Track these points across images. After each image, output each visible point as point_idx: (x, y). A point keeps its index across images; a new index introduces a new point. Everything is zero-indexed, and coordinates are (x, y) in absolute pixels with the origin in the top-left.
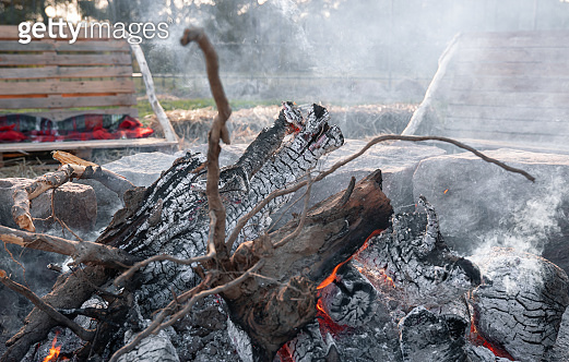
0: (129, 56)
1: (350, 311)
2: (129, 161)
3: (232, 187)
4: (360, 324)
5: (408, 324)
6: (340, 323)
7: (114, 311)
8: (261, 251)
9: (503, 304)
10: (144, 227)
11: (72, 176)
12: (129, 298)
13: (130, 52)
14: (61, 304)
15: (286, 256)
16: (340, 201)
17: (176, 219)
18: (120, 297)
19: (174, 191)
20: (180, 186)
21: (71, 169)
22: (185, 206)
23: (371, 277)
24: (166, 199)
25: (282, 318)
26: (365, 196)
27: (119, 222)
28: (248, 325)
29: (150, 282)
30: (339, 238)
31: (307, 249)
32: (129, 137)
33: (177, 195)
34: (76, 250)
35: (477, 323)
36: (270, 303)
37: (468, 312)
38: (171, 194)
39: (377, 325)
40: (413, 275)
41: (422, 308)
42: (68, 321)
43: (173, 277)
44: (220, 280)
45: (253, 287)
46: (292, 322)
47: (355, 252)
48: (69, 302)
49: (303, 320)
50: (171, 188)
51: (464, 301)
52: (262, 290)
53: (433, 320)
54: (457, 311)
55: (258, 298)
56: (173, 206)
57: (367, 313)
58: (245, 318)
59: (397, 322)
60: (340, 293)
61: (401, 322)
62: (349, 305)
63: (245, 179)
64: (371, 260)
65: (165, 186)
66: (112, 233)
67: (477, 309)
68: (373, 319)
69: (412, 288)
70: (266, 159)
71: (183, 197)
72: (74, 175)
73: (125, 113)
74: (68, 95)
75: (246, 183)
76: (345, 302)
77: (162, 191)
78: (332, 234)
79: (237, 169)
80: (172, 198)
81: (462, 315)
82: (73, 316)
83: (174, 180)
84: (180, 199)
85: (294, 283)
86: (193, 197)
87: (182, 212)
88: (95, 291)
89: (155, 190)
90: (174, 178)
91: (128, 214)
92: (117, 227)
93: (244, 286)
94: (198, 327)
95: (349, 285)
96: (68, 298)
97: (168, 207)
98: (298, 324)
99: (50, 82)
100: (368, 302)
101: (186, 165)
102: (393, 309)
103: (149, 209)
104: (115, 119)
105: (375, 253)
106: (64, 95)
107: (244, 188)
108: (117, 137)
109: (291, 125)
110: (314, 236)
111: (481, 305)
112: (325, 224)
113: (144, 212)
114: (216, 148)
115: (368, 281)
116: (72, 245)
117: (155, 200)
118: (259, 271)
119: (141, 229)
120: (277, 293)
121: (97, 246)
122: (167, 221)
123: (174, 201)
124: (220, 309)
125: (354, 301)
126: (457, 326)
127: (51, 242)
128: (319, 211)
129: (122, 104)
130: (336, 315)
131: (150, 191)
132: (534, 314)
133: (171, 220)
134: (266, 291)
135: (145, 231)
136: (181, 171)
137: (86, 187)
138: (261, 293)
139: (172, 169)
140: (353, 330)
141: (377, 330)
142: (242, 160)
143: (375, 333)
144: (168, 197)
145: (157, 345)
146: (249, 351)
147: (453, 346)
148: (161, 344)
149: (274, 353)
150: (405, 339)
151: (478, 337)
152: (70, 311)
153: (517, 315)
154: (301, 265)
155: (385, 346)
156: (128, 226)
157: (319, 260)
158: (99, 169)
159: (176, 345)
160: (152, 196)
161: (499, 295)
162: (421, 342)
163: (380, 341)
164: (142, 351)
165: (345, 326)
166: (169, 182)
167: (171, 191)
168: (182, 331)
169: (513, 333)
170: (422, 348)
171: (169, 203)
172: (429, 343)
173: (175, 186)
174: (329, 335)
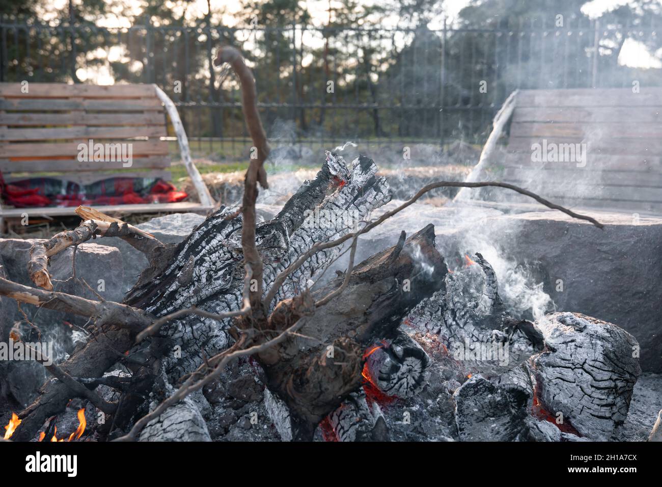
0: (162, 116)
1: (400, 379)
2: (159, 222)
3: (271, 244)
4: (411, 395)
5: (463, 394)
6: (389, 393)
7: (139, 380)
8: (302, 308)
9: (569, 374)
10: (174, 287)
11: (94, 233)
12: (156, 366)
13: (164, 111)
14: (81, 372)
15: (329, 317)
16: (389, 258)
17: (209, 278)
18: (145, 365)
19: (207, 248)
20: (214, 242)
21: (95, 225)
22: (219, 264)
23: (423, 344)
24: (198, 257)
25: (325, 386)
27: (147, 281)
28: (287, 394)
30: (388, 299)
31: (353, 310)
32: (161, 201)
33: (210, 253)
34: (97, 311)
35: (540, 395)
36: (312, 368)
37: (530, 383)
38: (204, 251)
39: (430, 396)
41: (480, 376)
42: (89, 393)
43: (205, 344)
44: (256, 341)
45: (292, 351)
46: (334, 389)
47: (405, 314)
48: (89, 370)
49: (348, 387)
50: (204, 244)
52: (302, 355)
53: (492, 390)
54: (518, 380)
55: (298, 363)
56: (206, 265)
57: (419, 381)
58: (283, 386)
59: (452, 393)
60: (388, 359)
61: (456, 393)
62: (399, 374)
63: (285, 235)
64: (423, 325)
65: (198, 242)
66: (138, 294)
67: (539, 378)
68: (425, 389)
71: (217, 254)
72: (98, 232)
73: (158, 176)
75: (286, 240)
76: (395, 369)
77: (194, 249)
78: (380, 294)
79: (276, 224)
80: (204, 255)
81: (523, 384)
82: (92, 386)
83: (208, 236)
84: (214, 256)
85: (340, 346)
86: (228, 255)
87: (216, 272)
88: (118, 359)
89: (187, 246)
90: (207, 233)
91: (156, 273)
92: (144, 287)
93: (282, 350)
94: (231, 398)
95: (399, 349)
96: (89, 366)
97: (201, 265)
98: (342, 391)
100: (419, 370)
101: (220, 220)
102: (447, 379)
103: (180, 268)
104: (147, 182)
105: (427, 317)
107: (284, 246)
108: (149, 201)
109: (335, 177)
110: (360, 296)
111: (544, 375)
112: (372, 282)
113: (173, 271)
114: (252, 192)
115: (419, 347)
116: (93, 305)
117: (186, 257)
118: (299, 331)
119: (170, 290)
120: (319, 357)
121: (120, 308)
122: (199, 280)
123: (207, 258)
124: (256, 379)
125: (404, 368)
126: (520, 396)
127: (70, 302)
128: (365, 269)
129: (155, 167)
130: (384, 384)
131: (181, 246)
132: (602, 385)
133: (204, 280)
134: (307, 356)
135: (175, 292)
136: (214, 226)
137: (112, 249)
138: (302, 358)
139: (205, 224)
140: (407, 403)
141: (430, 401)
142: (281, 214)
143: (427, 405)
144: (201, 254)
145: (183, 417)
146: (288, 424)
147: (514, 418)
148: (188, 416)
149: (315, 425)
150: (460, 411)
151: (541, 411)
152: (90, 379)
153: (584, 386)
154: (346, 327)
155: (438, 419)
156: (156, 286)
157: (366, 321)
158: (125, 226)
159: (207, 418)
160: (182, 253)
161: (563, 363)
162: (479, 414)
163: (433, 414)
164: (166, 423)
165: (394, 397)
166: (202, 238)
167: (204, 248)
168: (213, 403)
169: (580, 407)
170: (480, 420)
171: (201, 261)
172: (488, 416)
173: (208, 243)
174: (376, 404)
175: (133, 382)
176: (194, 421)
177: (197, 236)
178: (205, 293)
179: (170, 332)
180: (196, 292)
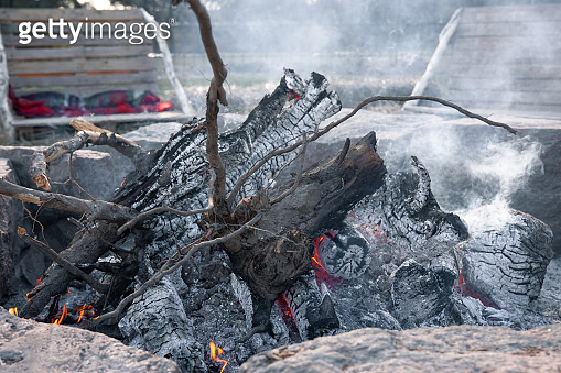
1: (345, 264)
2: (145, 131)
3: (236, 150)
4: (354, 276)
5: (399, 275)
6: (336, 275)
7: (126, 265)
8: (258, 206)
9: (489, 257)
10: (154, 187)
11: (87, 142)
12: (140, 253)
14: (79, 259)
15: (284, 212)
16: (336, 161)
17: (184, 179)
18: (131, 252)
19: (182, 153)
20: (188, 149)
21: (87, 135)
22: (193, 168)
23: (366, 234)
24: (175, 161)
25: (279, 269)
26: (360, 157)
27: (131, 182)
28: (248, 276)
29: (159, 239)
30: (335, 196)
31: (304, 206)
32: (150, 111)
33: (185, 158)
34: (89, 209)
35: (466, 276)
36: (269, 255)
37: (456, 265)
38: (179, 157)
39: (371, 277)
40: (404, 230)
41: (412, 260)
42: (86, 276)
43: (182, 235)
44: (221, 233)
45: (253, 241)
46: (288, 272)
47: (350, 208)
48: (85, 256)
49: (298, 271)
50: (179, 150)
51: (453, 255)
52: (262, 244)
53: (423, 272)
54: (446, 263)
55: (257, 251)
56: (182, 168)
57: (361, 265)
58: (245, 269)
59: (389, 274)
60: (335, 247)
61: (393, 275)
62: (344, 259)
63: (248, 142)
64: (366, 217)
65: (174, 149)
66: (124, 193)
67: (465, 262)
68: (366, 271)
69: (404, 242)
70: (268, 124)
71: (191, 159)
72: (90, 141)
73: (147, 89)
74: (94, 73)
75: (249, 146)
76: (340, 255)
77: (171, 155)
78: (328, 192)
79: (241, 132)
80: (180, 160)
81: (450, 267)
82: (89, 270)
83: (183, 144)
84: (188, 161)
85: (291, 237)
86: (201, 160)
87: (191, 174)
88: (110, 248)
89: (164, 153)
91: (139, 176)
92: (129, 187)
93: (244, 240)
94: (204, 280)
95: (343, 238)
96: (85, 253)
97: (177, 168)
98: (294, 274)
99: (77, 61)
100: (362, 256)
102: (387, 262)
103: (159, 171)
104: (137, 95)
105: (369, 210)
106: (89, 73)
107: (248, 151)
108: (139, 111)
109: (292, 91)
110: (311, 194)
111: (469, 259)
112: (321, 182)
113: (154, 173)
114: (213, 108)
115: (361, 236)
116: (86, 204)
117: (165, 161)
118: (256, 224)
119: (151, 189)
120: (275, 246)
121: (109, 206)
122: (176, 181)
123: (182, 163)
124: (225, 264)
125: (348, 254)
126: (445, 277)
127: (66, 201)
128: (315, 171)
129: (144, 81)
130: (331, 267)
131: (159, 153)
132: (519, 266)
133: (180, 181)
134: (265, 245)
135: (156, 191)
136: (188, 135)
137: (104, 154)
138: (260, 246)
139: (180, 134)
140: (348, 283)
141: (371, 282)
142: (245, 124)
143: (369, 284)
144: (177, 159)
145: (161, 295)
146: (250, 301)
147: (440, 296)
148: (165, 295)
149: (272, 302)
150: (396, 290)
151: (467, 289)
152: (86, 265)
153: (504, 268)
154: (299, 220)
155: (378, 296)
156: (138, 186)
157: (315, 215)
158: (113, 136)
159: (183, 296)
160: (161, 158)
161: (485, 249)
162: (411, 292)
163: (374, 292)
164: (148, 301)
165: (340, 278)
166: (178, 145)
167: (179, 153)
168: (190, 284)
169: (500, 285)
170: (411, 297)
171: (177, 165)
172: (419, 293)
173: (183, 149)
174: (324, 285)
175: (121, 267)
176: (170, 299)
177: (174, 143)
178: (181, 192)
179: (152, 226)
180: (173, 191)
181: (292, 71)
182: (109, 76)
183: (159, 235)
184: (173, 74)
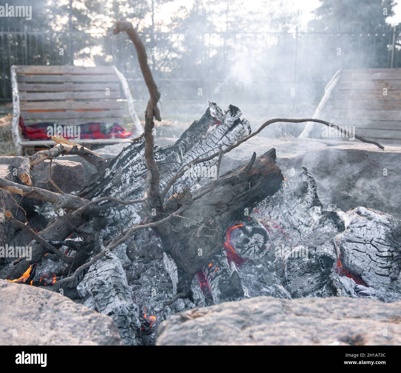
0: (118, 85)
1: (249, 247)
3: (171, 161)
4: (257, 257)
5: (291, 258)
6: (243, 256)
7: (86, 244)
8: (183, 200)
9: (361, 247)
10: (109, 185)
11: (62, 152)
12: (96, 235)
14: (51, 237)
15: (204, 207)
16: (245, 170)
17: (131, 181)
18: (90, 234)
19: (131, 162)
20: (135, 159)
21: (63, 147)
22: (138, 172)
23: (267, 226)
24: (125, 167)
26: (264, 167)
27: (93, 182)
28: (175, 254)
29: (112, 225)
30: (243, 196)
31: (220, 202)
32: (117, 137)
33: (132, 165)
34: (59, 199)
35: (342, 260)
36: (192, 239)
37: (335, 251)
38: (128, 164)
39: (269, 259)
40: (296, 224)
42: (55, 250)
43: (128, 222)
44: (155, 220)
45: (179, 228)
46: (205, 252)
47: (255, 206)
48: (56, 236)
49: (213, 251)
50: (128, 159)
51: (333, 244)
52: (187, 230)
54: (327, 250)
55: (183, 235)
56: (130, 172)
57: (262, 249)
58: (173, 249)
60: (242, 235)
62: (249, 244)
63: (180, 154)
64: (267, 213)
65: (125, 158)
66: (87, 190)
67: (342, 250)
68: (266, 254)
69: (296, 233)
70: (196, 142)
71: (137, 166)
72: (65, 151)
73: (115, 122)
74: (79, 110)
75: (181, 158)
76: (247, 241)
77: (122, 162)
78: (239, 192)
79: (175, 148)
80: (129, 166)
81: (331, 253)
82: (59, 246)
83: (131, 155)
84: (135, 167)
85: (208, 224)
86: (144, 167)
87: (136, 177)
88: (75, 230)
89: (118, 161)
90: (130, 153)
91: (98, 177)
92: (91, 185)
93: (172, 227)
94: (143, 257)
95: (249, 228)
96: (56, 233)
97: (126, 172)
98: (209, 254)
99: (67, 102)
100: (262, 242)
101: (139, 145)
103: (113, 174)
104: (108, 126)
105: (270, 208)
106: (76, 110)
107: (180, 161)
108: (109, 137)
109: (214, 118)
110: (225, 193)
111: (345, 247)
112: (233, 185)
113: (109, 175)
114: (150, 122)
115: (263, 227)
116: (57, 196)
117: (117, 167)
118: (181, 214)
119: (107, 188)
120: (196, 232)
121: (73, 198)
122: (125, 182)
123: (130, 168)
124: (159, 245)
125: (252, 240)
126: (327, 261)
127: (42, 193)
128: (229, 176)
129: (113, 117)
130: (239, 250)
131: (114, 161)
132: (383, 254)
133: (128, 182)
134: (189, 231)
135: (110, 189)
136: (135, 148)
138: (185, 232)
139: (130, 147)
140: (252, 262)
141: (269, 262)
142: (178, 142)
143: (268, 264)
144: (127, 166)
145: (109, 267)
146: (176, 273)
147: (323, 275)
148: (112, 266)
149: (193, 275)
150: (289, 269)
151: (343, 270)
152: (56, 242)
153: (372, 255)
154: (215, 213)
155: (274, 274)
156: (97, 185)
157: (228, 210)
158: (82, 149)
159: (127, 268)
160: (115, 165)
161: (358, 240)
162: (300, 271)
163: (271, 270)
164: (99, 271)
165: (246, 258)
166: (127, 155)
167: (128, 161)
168: (132, 260)
169: (368, 268)
170: (301, 275)
171: (127, 170)
172: (306, 272)
173: (131, 158)
174: (233, 263)
175: (83, 244)
176: (116, 270)
177: (125, 154)
178: (129, 190)
179: (106, 214)
180: (123, 190)
181: (215, 104)
182: (89, 112)
183: (112, 221)
184: (134, 112)
